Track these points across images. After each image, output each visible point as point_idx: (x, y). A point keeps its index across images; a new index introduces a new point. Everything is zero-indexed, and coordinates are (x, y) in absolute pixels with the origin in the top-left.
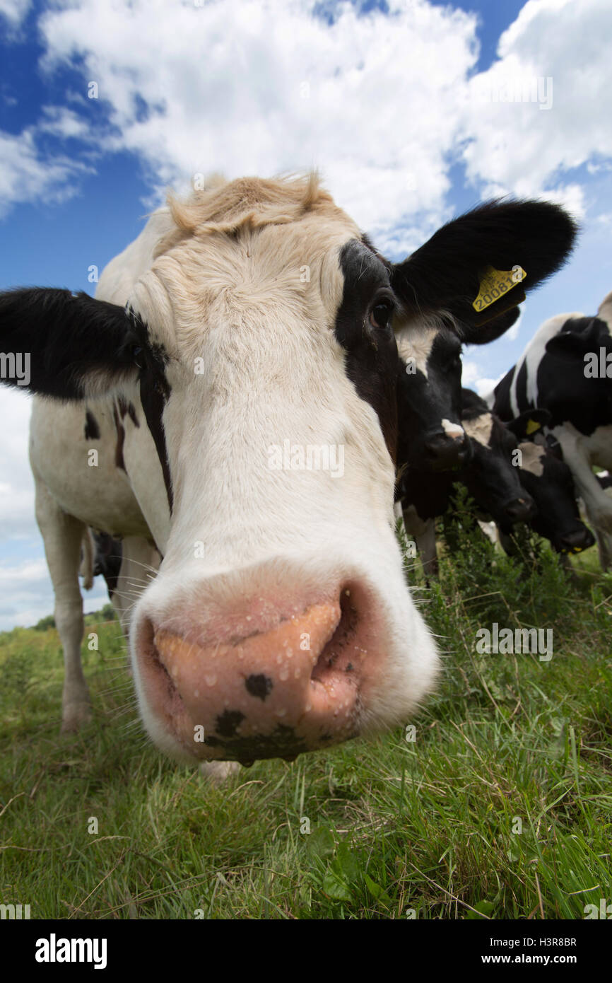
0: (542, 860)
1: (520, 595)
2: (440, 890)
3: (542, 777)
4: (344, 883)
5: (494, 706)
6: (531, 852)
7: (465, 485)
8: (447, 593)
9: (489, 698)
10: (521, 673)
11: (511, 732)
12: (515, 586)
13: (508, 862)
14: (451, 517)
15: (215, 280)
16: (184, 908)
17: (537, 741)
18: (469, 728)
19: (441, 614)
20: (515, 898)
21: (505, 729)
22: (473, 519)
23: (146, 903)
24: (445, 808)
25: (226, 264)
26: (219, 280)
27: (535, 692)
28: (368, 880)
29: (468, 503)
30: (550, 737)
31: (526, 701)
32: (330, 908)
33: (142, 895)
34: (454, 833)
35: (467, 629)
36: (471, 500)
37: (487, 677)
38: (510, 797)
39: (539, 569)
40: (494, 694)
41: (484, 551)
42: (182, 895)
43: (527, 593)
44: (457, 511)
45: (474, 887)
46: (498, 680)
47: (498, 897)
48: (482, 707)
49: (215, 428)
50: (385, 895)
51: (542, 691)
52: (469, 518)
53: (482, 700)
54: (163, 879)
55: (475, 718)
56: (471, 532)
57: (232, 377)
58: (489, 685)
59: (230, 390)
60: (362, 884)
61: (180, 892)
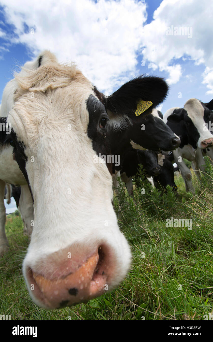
0: (163, 288)
1: (160, 201)
2: (129, 301)
3: (165, 261)
4: (97, 302)
5: (150, 239)
6: (159, 286)
7: (142, 165)
8: (136, 201)
9: (148, 236)
10: (159, 227)
11: (155, 247)
12: (158, 198)
13: (152, 290)
14: (138, 176)
15: (39, 115)
16: (41, 316)
17: (163, 249)
18: (142, 246)
19: (133, 208)
20: (154, 302)
21: (153, 246)
22: (145, 176)
23: (27, 315)
24: (132, 274)
25: (43, 107)
26: (41, 114)
27: (163, 233)
28: (105, 300)
29: (143, 171)
30: (168, 248)
31: (161, 237)
32: (92, 311)
33: (25, 313)
34: (134, 282)
35: (142, 214)
36: (144, 170)
37: (148, 229)
38: (154, 268)
39: (166, 192)
40: (151, 235)
41: (148, 187)
42: (40, 312)
43: (162, 200)
44: (139, 174)
45: (140, 299)
46: (152, 230)
47: (148, 302)
48: (146, 239)
49: (47, 186)
50: (111, 305)
51: (166, 233)
52: (143, 176)
53: (146, 237)
54: (33, 307)
55: (144, 243)
56: (144, 181)
57: (51, 162)
58: (149, 232)
59: (50, 168)
60: (103, 302)
61: (39, 310)
